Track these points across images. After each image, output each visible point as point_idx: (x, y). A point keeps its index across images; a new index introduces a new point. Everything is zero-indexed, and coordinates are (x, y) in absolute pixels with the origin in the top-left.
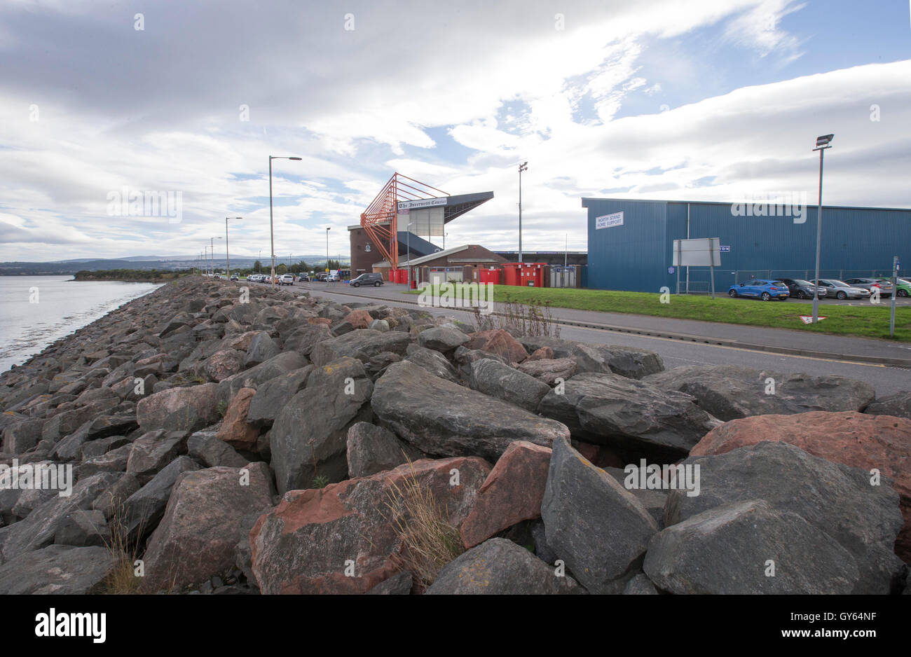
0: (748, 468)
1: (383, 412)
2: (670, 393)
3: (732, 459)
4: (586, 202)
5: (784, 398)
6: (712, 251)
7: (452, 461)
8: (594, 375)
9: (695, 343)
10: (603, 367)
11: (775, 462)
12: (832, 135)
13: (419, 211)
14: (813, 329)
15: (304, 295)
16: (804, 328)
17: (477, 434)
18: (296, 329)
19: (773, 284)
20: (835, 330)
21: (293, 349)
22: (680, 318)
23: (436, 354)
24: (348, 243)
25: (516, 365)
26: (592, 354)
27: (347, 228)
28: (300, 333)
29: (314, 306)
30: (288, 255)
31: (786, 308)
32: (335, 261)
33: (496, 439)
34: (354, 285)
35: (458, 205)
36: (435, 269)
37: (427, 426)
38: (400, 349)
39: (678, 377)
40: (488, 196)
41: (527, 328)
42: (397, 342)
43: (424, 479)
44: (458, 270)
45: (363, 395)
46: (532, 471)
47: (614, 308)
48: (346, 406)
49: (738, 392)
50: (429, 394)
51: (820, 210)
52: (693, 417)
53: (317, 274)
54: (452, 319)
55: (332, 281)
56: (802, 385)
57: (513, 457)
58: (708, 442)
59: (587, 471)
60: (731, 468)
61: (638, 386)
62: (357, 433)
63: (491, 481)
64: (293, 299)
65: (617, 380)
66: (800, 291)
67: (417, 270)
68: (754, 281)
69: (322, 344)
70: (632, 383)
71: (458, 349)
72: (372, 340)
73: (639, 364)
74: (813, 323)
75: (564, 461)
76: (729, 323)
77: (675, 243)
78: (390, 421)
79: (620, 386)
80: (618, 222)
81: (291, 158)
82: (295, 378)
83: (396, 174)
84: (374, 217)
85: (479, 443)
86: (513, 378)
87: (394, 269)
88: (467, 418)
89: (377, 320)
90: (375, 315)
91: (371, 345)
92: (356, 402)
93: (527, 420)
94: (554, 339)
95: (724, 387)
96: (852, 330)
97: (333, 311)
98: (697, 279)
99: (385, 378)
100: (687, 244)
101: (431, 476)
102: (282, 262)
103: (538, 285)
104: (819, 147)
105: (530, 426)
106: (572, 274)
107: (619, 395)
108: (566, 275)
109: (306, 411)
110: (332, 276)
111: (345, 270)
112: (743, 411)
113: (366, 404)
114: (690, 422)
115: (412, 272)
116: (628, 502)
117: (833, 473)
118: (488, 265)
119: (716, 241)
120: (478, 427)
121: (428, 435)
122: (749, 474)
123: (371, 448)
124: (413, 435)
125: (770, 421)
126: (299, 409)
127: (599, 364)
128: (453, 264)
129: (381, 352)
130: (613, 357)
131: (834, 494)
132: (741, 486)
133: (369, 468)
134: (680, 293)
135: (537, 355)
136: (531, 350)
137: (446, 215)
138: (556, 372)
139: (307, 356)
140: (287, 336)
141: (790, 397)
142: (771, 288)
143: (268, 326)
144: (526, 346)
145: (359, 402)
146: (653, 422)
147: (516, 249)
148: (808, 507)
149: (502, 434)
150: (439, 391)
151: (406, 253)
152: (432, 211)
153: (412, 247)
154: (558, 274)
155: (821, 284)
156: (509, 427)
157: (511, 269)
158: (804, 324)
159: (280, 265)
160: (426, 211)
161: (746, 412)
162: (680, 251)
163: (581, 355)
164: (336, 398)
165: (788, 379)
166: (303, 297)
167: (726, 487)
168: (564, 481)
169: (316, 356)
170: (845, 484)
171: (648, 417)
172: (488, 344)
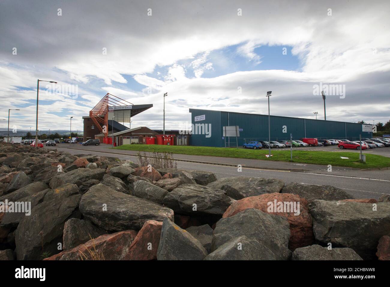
0: (241, 221)
1: (85, 212)
2: (217, 190)
3: (236, 218)
4: (191, 110)
5: (257, 188)
6: (236, 131)
7: (117, 235)
8: (187, 185)
9: (231, 167)
10: (192, 180)
11: (250, 217)
12: (271, 92)
13: (119, 111)
14: (269, 159)
15: (53, 150)
16: (267, 159)
17: (132, 218)
18: (43, 169)
19: (257, 143)
20: (276, 160)
21: (40, 180)
22: (226, 157)
23: (117, 179)
24: (83, 124)
25: (154, 182)
26: (188, 175)
27: (82, 117)
28: (45, 171)
29: (58, 156)
30: (48, 130)
31: (261, 152)
32: (75, 133)
33: (140, 220)
34: (85, 145)
35: (137, 109)
36: (126, 137)
37: (107, 217)
38: (100, 177)
39: (221, 183)
40: (150, 106)
41: (163, 164)
42: (98, 174)
43: (101, 247)
44: (136, 138)
45: (76, 203)
46: (154, 235)
47: (202, 154)
48: (66, 210)
49: (242, 188)
50: (110, 200)
51: (269, 117)
52: (225, 200)
53: (64, 140)
54: (129, 161)
55: (73, 143)
56: (263, 183)
57: (145, 229)
58: (229, 211)
59: (177, 232)
60: (235, 222)
61: (205, 188)
62: (69, 225)
63: (134, 243)
64: (46, 153)
65: (196, 186)
66: (266, 145)
67: (117, 138)
68: (251, 142)
69: (56, 177)
70: (202, 188)
71: (129, 176)
72: (85, 174)
73: (207, 178)
74: (269, 157)
75: (167, 229)
76: (243, 158)
77: (224, 128)
78: (88, 216)
79: (197, 189)
80: (203, 118)
81: (50, 82)
82: (36, 197)
83: (108, 94)
84: (96, 113)
85: (133, 223)
86: (152, 189)
87: (106, 137)
88: (126, 211)
89: (91, 163)
90: (91, 160)
91: (84, 176)
92: (71, 207)
93: (155, 209)
94: (174, 169)
95: (237, 186)
96: (280, 159)
97: (67, 159)
98: (232, 142)
99: (88, 193)
100: (228, 128)
101: (105, 244)
102: (44, 133)
103: (171, 144)
104: (268, 95)
105: (155, 212)
106: (185, 139)
107: (196, 194)
108: (183, 140)
109: (40, 216)
110: (73, 141)
111: (80, 137)
112: (243, 195)
113: (77, 208)
114: (224, 202)
115: (115, 138)
116: (194, 244)
117: (269, 219)
118: (150, 136)
119: (238, 127)
120: (132, 215)
121: (107, 221)
122: (241, 224)
123: (76, 232)
124: (100, 222)
125: (250, 200)
126: (36, 215)
127: (190, 179)
128: (134, 135)
129: (89, 179)
130: (197, 176)
131: (269, 227)
132: (239, 229)
133: (75, 243)
134: (226, 147)
135: (165, 177)
136: (162, 174)
137: (131, 113)
138: (172, 184)
139: (48, 184)
140: (37, 173)
141: (259, 188)
142: (256, 145)
143: (27, 168)
144: (160, 172)
145: (73, 207)
146: (209, 204)
147: (162, 129)
148: (261, 234)
149: (143, 217)
150: (115, 198)
151: (112, 130)
152: (125, 111)
153: (115, 127)
154: (180, 140)
155: (271, 143)
156: (146, 214)
157: (160, 138)
158: (266, 158)
159: (43, 135)
160: (122, 111)
161: (244, 195)
162: (225, 131)
163: (183, 176)
164: (60, 207)
165: (259, 181)
166: (52, 152)
167: (233, 231)
168: (167, 239)
169: (53, 183)
170: (273, 223)
171: (207, 202)
172: (143, 173)
